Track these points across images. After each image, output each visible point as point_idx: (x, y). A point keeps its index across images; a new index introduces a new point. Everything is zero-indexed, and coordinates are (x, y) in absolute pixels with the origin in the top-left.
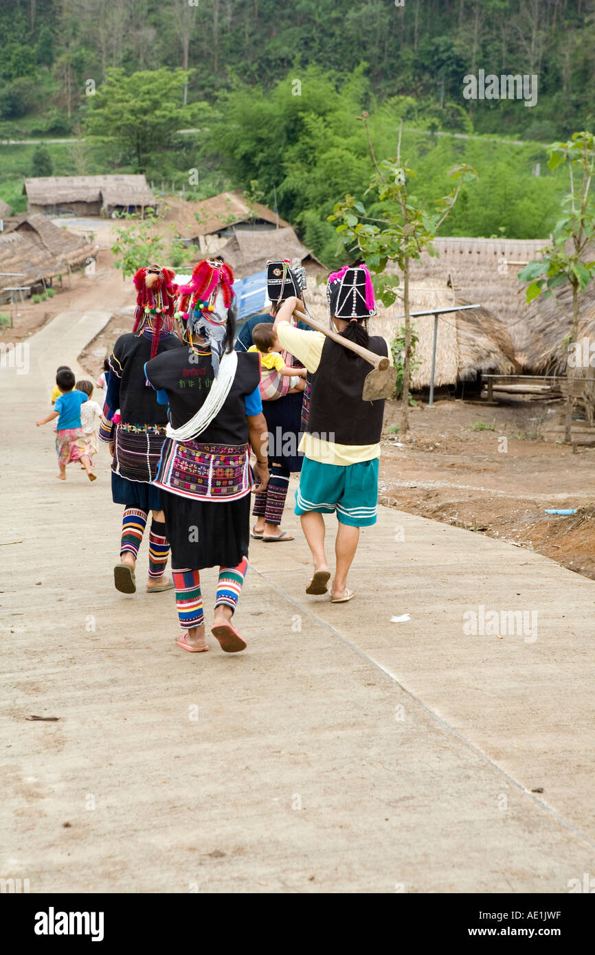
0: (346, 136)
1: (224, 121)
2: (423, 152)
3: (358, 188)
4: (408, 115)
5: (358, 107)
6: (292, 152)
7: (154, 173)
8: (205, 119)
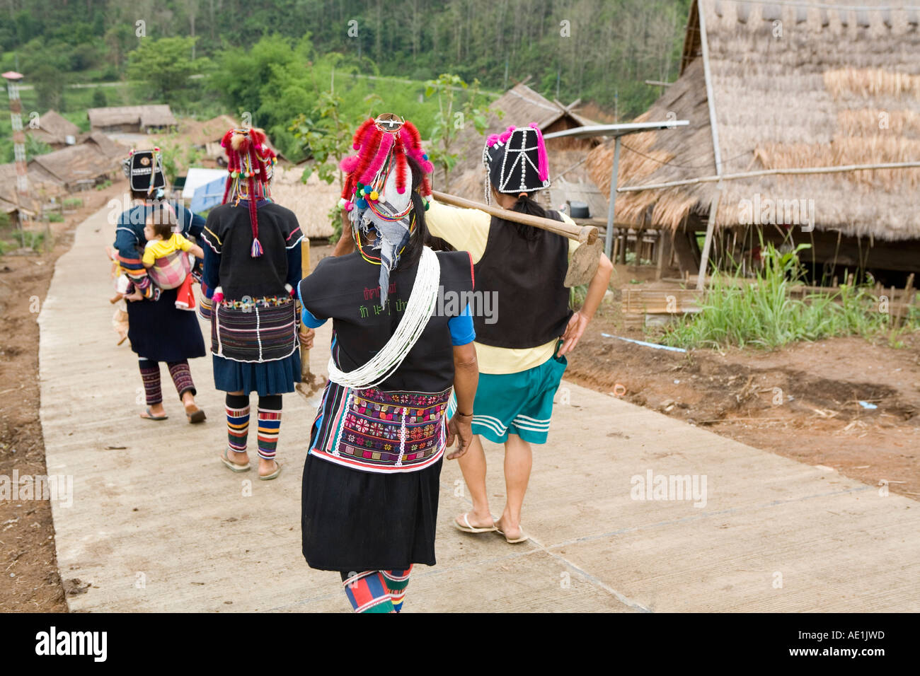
0: (299, 78)
1: (220, 69)
2: (349, 88)
3: (308, 111)
4: (339, 65)
5: (306, 60)
6: (265, 88)
7: (175, 104)
8: (207, 69)
